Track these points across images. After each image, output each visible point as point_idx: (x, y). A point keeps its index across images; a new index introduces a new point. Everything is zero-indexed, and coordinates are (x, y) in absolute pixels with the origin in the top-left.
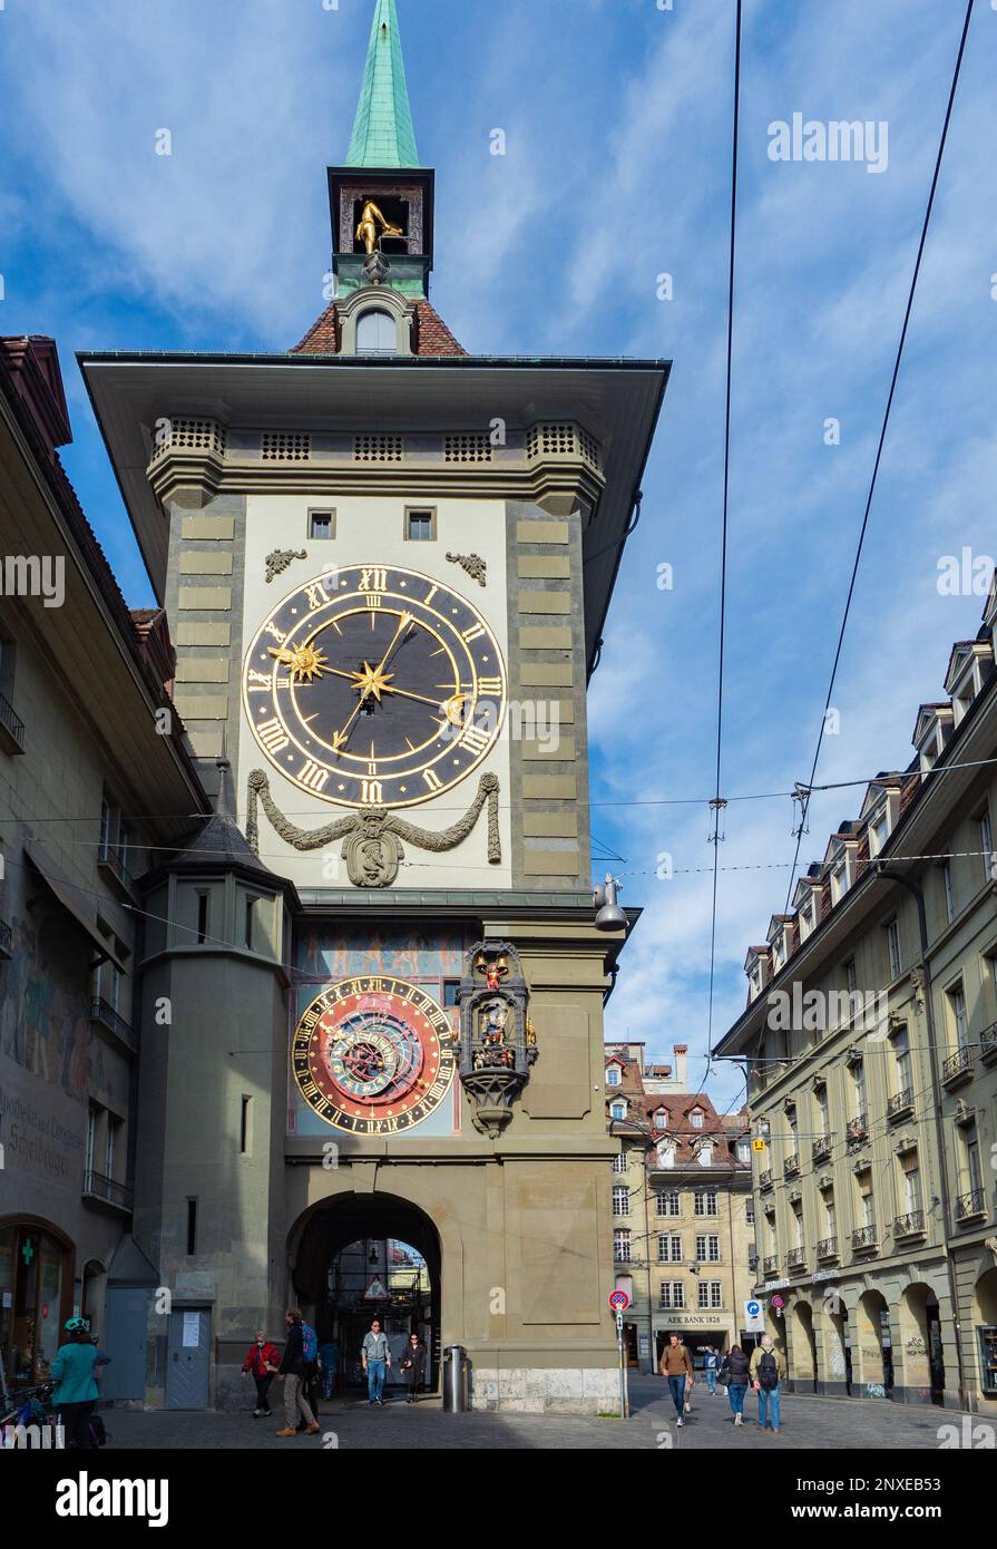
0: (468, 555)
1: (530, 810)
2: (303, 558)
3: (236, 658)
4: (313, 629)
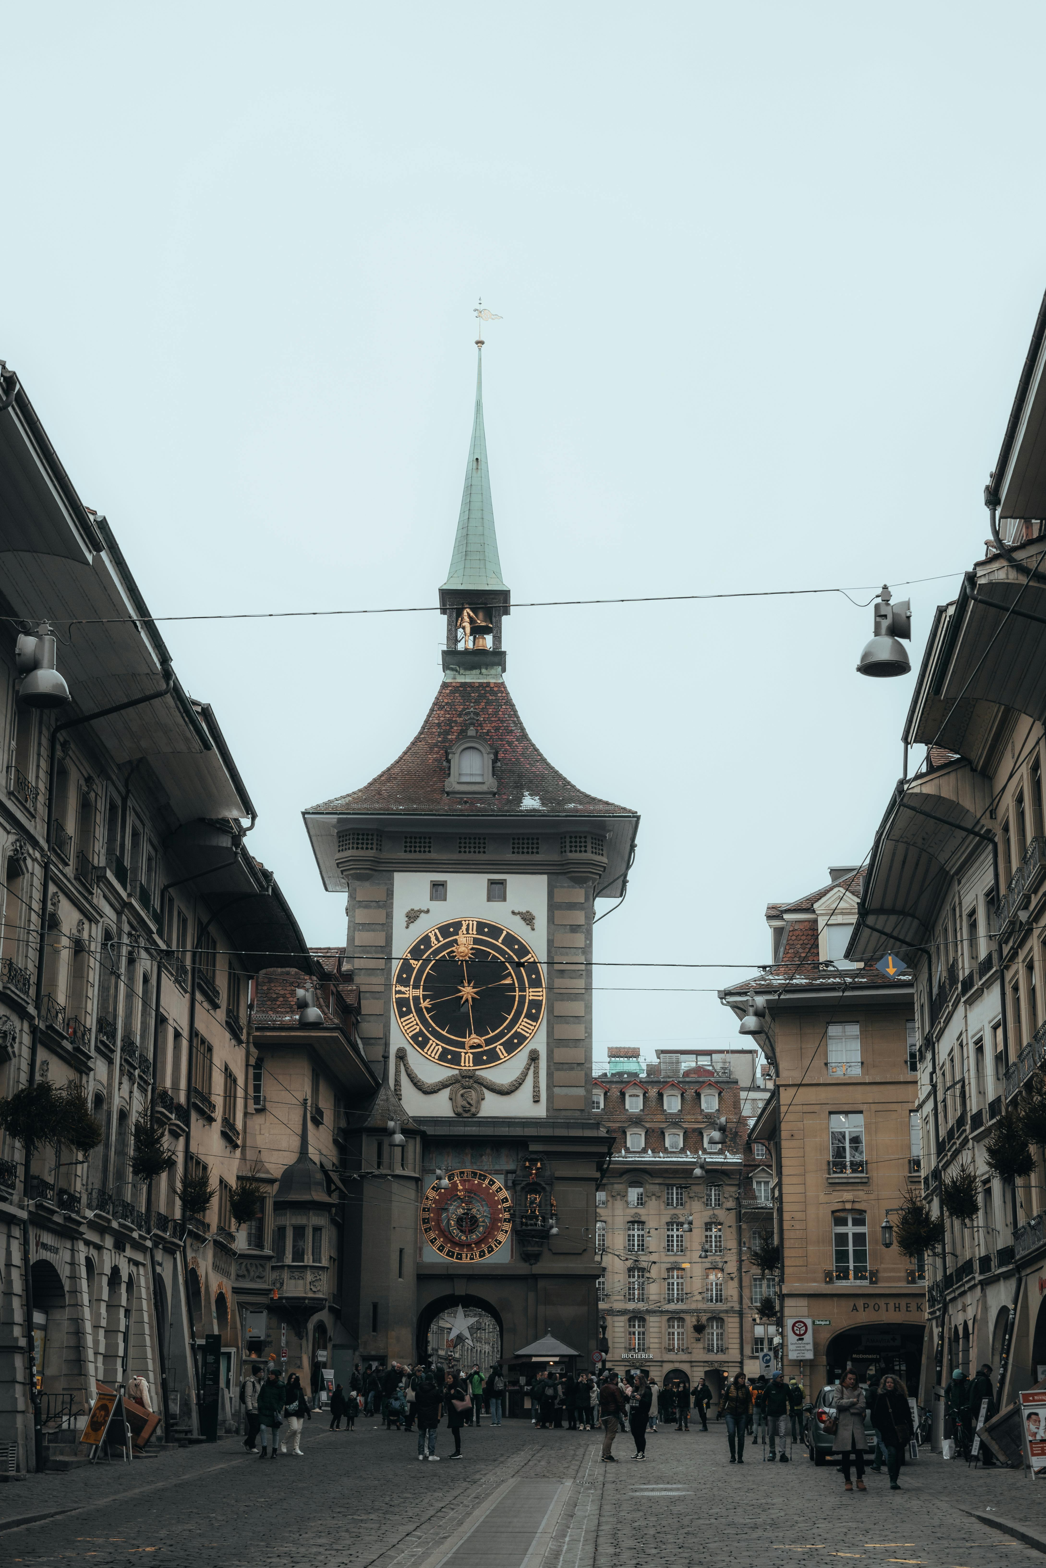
0: (524, 911)
1: (558, 1070)
2: (427, 913)
3: (388, 978)
4: (433, 959)
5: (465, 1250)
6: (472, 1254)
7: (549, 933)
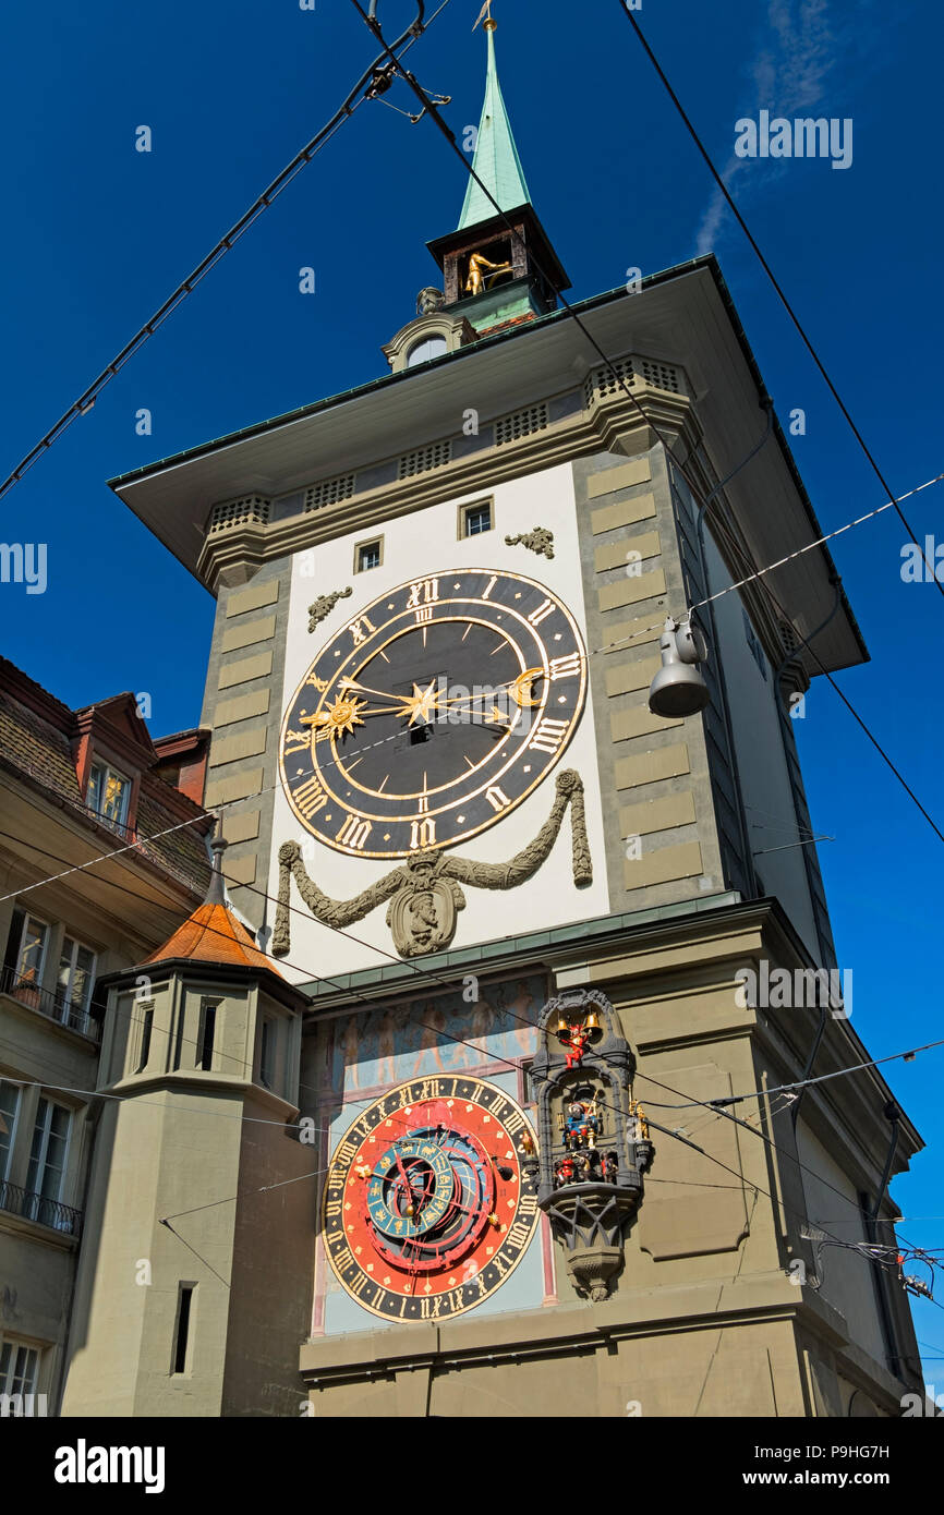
0: (530, 531)
2: (348, 596)
3: (276, 723)
4: (357, 666)
5: (428, 1288)
6: (446, 1297)
7: (583, 553)
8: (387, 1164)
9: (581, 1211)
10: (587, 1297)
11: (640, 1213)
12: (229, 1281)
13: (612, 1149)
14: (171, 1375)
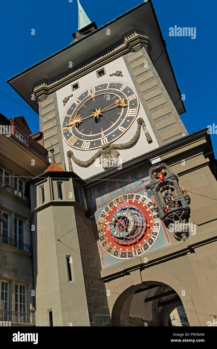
0: (116, 72)
1: (157, 122)
2: (72, 96)
3: (59, 127)
4: (78, 110)
5: (133, 248)
6: (139, 250)
7: (130, 74)
8: (114, 219)
9: (175, 216)
10: (180, 240)
11: (190, 214)
12: (80, 253)
13: (178, 200)
14: (69, 282)
